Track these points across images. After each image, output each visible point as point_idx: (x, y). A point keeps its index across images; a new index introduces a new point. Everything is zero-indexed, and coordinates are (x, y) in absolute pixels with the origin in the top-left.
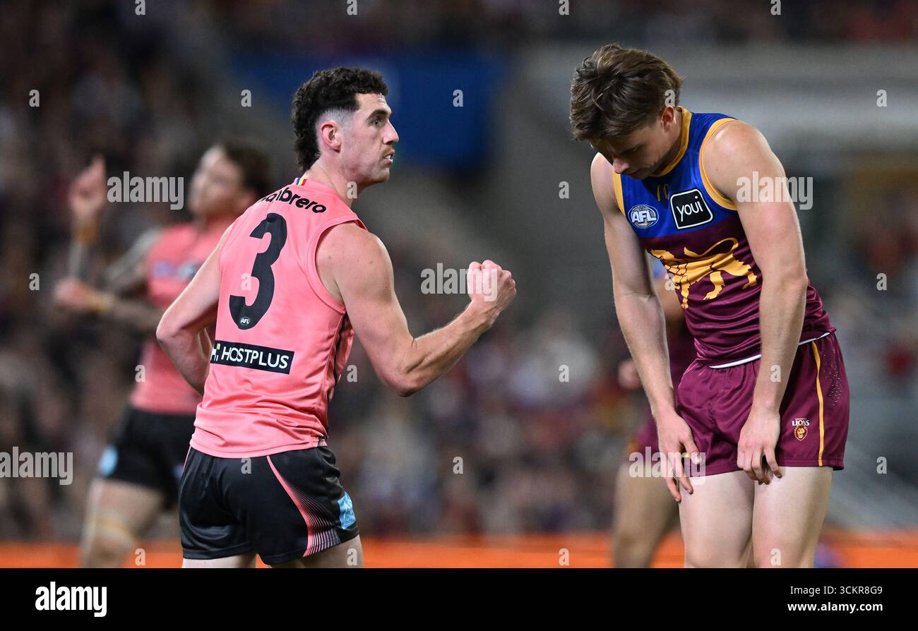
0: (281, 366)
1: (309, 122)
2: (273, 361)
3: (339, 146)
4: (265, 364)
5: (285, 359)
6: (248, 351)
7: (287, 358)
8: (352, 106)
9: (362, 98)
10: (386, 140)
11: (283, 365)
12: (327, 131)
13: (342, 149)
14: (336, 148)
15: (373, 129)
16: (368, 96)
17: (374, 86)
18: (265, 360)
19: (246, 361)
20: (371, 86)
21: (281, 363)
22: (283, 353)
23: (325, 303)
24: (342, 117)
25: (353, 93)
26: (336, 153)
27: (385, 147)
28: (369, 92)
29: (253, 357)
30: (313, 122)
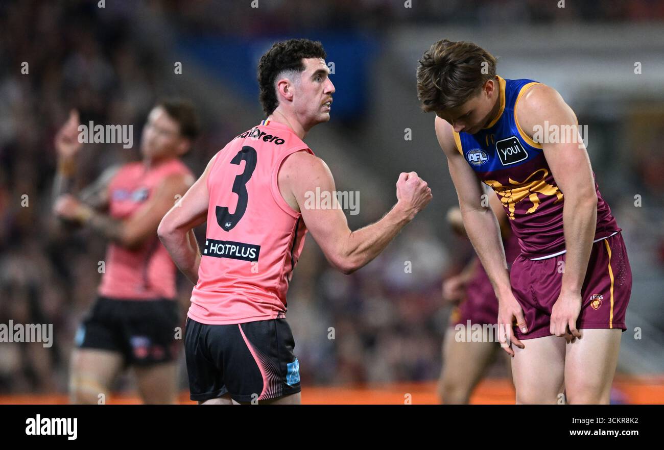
0: (250, 256)
1: (270, 80)
2: (245, 253)
3: (292, 97)
4: (240, 255)
5: (253, 251)
6: (228, 246)
7: (255, 250)
8: (300, 67)
9: (307, 62)
10: (325, 92)
11: (252, 255)
12: (282, 86)
13: (294, 99)
14: (289, 99)
15: (316, 83)
16: (311, 60)
17: (315, 53)
18: (240, 252)
19: (226, 253)
20: (313, 53)
21: (250, 254)
22: (251, 246)
23: (285, 212)
24: (293, 76)
25: (300, 58)
26: (290, 102)
27: (325, 96)
28: (312, 57)
29: (232, 250)
30: (273, 79)
